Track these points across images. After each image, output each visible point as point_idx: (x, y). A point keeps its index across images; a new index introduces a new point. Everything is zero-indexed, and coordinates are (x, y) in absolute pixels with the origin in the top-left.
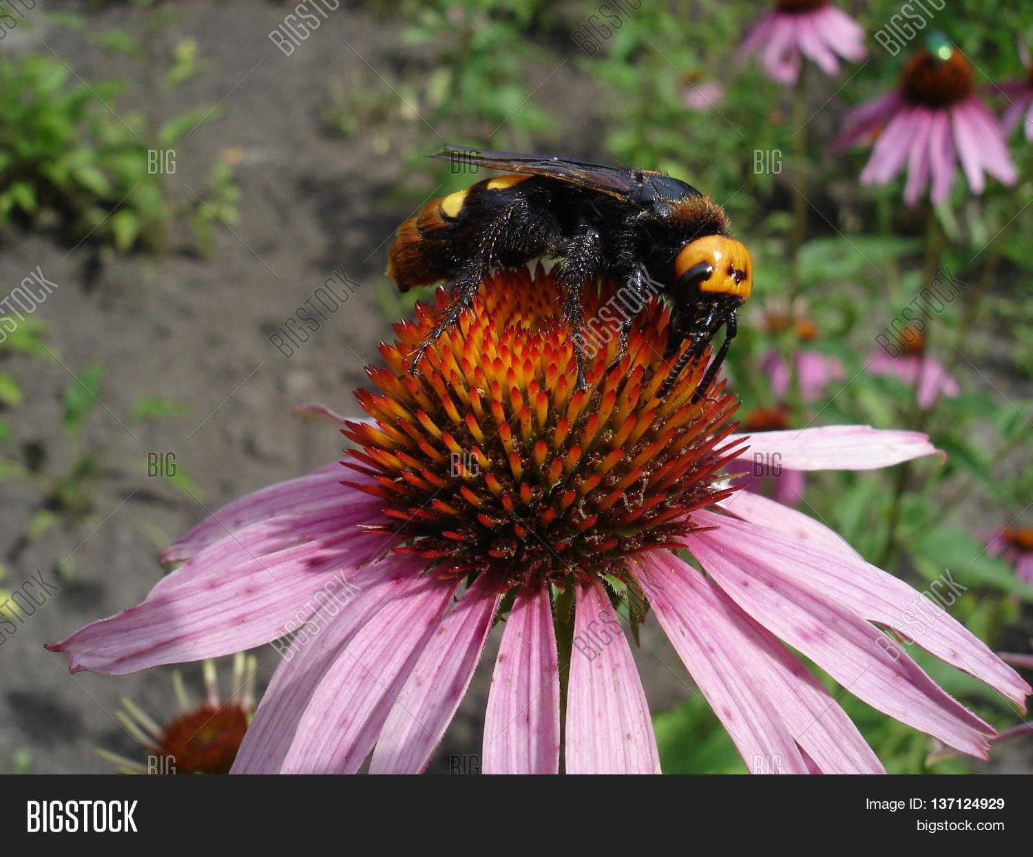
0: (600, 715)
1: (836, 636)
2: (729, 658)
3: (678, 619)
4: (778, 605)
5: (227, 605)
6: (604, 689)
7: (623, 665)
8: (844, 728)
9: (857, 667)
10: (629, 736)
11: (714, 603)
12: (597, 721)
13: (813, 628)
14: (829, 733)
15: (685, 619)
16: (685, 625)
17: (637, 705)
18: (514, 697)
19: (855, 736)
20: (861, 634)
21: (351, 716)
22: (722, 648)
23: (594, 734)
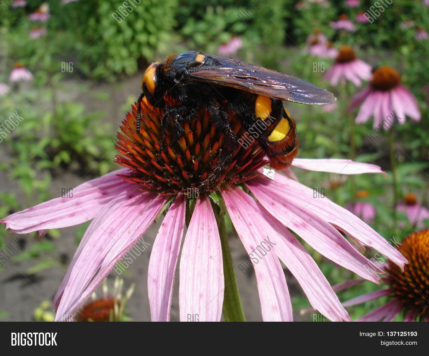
0: (199, 247)
1: (311, 226)
2: (257, 228)
3: (239, 213)
4: (286, 213)
5: (68, 209)
6: (203, 237)
7: (213, 229)
8: (312, 266)
9: (319, 240)
10: (211, 257)
11: (258, 210)
12: (198, 249)
13: (301, 223)
14: (306, 268)
15: (241, 213)
16: (241, 215)
17: (217, 245)
18: (166, 240)
19: (317, 270)
20: (321, 226)
21: (104, 247)
22: (255, 224)
23: (195, 254)
